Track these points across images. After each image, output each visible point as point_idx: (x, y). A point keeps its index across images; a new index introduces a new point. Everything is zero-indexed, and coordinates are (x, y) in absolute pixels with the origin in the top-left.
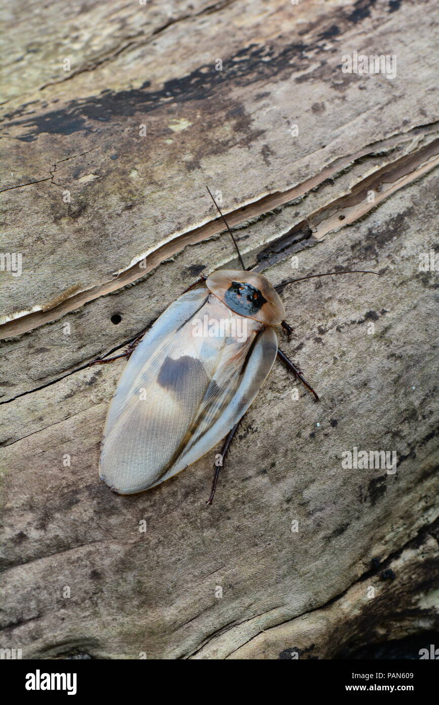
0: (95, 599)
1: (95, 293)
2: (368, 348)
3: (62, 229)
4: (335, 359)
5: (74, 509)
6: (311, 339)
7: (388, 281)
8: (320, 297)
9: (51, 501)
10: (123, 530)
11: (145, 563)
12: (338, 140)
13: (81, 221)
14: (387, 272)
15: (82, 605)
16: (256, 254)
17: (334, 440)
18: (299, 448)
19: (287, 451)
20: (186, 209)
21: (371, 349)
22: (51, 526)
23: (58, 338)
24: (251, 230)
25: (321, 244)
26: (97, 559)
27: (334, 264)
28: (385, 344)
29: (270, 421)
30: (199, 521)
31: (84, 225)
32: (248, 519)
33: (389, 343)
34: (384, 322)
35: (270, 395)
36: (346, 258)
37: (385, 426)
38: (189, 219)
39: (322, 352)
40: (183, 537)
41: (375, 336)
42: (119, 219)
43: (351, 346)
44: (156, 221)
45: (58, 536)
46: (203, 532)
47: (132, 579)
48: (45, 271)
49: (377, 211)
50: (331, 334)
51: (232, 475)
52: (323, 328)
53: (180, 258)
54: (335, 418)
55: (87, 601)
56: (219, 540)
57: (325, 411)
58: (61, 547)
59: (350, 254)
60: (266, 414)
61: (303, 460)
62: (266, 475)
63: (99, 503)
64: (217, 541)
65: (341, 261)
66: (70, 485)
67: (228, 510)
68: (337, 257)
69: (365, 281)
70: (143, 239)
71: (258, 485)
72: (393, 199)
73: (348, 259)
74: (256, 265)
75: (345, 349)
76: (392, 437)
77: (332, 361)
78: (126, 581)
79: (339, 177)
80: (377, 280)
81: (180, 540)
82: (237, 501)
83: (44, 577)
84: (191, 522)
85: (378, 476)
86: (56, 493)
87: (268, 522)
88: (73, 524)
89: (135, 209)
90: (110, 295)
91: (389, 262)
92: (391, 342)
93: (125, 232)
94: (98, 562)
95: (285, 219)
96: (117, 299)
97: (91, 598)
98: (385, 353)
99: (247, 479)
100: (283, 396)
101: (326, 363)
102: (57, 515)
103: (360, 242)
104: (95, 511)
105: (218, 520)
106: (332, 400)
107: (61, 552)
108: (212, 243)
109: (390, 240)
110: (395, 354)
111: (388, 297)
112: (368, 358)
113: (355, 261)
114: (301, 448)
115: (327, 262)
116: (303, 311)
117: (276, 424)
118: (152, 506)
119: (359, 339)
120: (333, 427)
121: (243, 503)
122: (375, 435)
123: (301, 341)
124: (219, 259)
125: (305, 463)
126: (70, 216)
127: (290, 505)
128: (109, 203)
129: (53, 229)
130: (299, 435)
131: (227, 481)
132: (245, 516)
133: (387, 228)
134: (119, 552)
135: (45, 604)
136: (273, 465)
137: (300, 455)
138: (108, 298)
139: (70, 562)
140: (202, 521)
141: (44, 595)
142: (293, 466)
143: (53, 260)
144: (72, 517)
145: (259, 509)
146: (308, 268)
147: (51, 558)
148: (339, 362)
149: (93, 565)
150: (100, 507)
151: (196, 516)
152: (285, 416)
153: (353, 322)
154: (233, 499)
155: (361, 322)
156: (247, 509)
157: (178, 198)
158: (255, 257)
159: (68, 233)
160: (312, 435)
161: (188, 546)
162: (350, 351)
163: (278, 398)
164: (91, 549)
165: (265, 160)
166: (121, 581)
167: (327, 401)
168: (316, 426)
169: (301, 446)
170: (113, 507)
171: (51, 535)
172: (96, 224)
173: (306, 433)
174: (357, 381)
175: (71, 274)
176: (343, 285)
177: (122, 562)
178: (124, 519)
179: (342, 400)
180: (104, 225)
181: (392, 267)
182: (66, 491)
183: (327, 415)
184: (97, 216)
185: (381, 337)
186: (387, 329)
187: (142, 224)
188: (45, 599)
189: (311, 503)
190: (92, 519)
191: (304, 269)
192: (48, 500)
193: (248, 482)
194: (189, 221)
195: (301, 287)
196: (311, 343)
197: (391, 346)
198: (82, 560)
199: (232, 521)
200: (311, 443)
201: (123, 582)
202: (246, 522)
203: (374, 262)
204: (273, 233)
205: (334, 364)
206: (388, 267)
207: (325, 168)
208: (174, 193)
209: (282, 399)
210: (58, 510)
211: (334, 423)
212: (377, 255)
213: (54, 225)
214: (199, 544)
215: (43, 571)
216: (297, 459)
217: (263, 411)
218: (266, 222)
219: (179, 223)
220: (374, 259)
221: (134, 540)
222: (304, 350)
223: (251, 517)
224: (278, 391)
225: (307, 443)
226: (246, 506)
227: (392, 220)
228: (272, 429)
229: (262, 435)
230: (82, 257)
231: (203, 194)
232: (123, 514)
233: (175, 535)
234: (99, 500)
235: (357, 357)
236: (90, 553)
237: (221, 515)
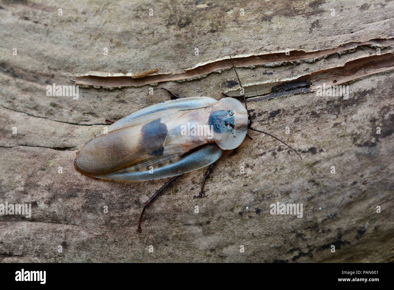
0: (58, 259)
1: (169, 78)
2: (299, 170)
3: (168, 32)
4: (277, 169)
5: (72, 200)
6: (271, 152)
7: (335, 132)
8: (294, 128)
9: (62, 190)
10: (93, 224)
11: (99, 250)
12: (362, 31)
13: (183, 30)
14: (338, 126)
15: (49, 260)
16: (272, 87)
17: (255, 223)
18: (229, 218)
19: (220, 217)
20: (246, 44)
21: (301, 172)
22: (53, 205)
23: (135, 98)
24: (276, 70)
25: (311, 94)
26: (70, 235)
27: (313, 110)
28: (311, 172)
29: (218, 194)
30: (146, 239)
31: (183, 33)
32: (180, 251)
33: (314, 172)
34: (317, 157)
35: (227, 177)
36: (321, 108)
37: (292, 227)
38: (245, 51)
39: (272, 162)
40: (131, 245)
41: (308, 165)
42: (203, 37)
43: (290, 165)
44: (224, 46)
45: (55, 212)
46: (146, 247)
47: (84, 257)
48: (146, 54)
49: (354, 84)
50: (283, 153)
51: (179, 219)
52: (282, 147)
53: (226, 73)
54: (260, 208)
55: (53, 258)
56: (154, 256)
57: (255, 201)
58: (55, 220)
59: (325, 106)
60: (218, 188)
61: (229, 227)
62: (201, 227)
63: (87, 202)
64: (153, 257)
65: (317, 109)
66: (79, 185)
67: (168, 240)
68: (316, 106)
69: (323, 127)
70: (211, 54)
71: (194, 232)
72: (367, 80)
73: (322, 109)
74: (268, 94)
75: (285, 165)
76: (296, 236)
77: (274, 171)
78: (80, 256)
79: (345, 54)
80: (330, 129)
81: (129, 246)
82: (176, 236)
83: (35, 234)
84: (141, 238)
85: (281, 259)
86: (68, 186)
87: (192, 258)
88: (66, 209)
89: (216, 34)
90: (176, 81)
91: (344, 120)
92: (315, 172)
93: (203, 46)
94: (69, 238)
95: (299, 70)
96: (180, 86)
97: (56, 257)
98: (309, 178)
99: (187, 225)
100: (234, 181)
101: (270, 170)
102: (60, 200)
103: (334, 100)
104: (82, 206)
105: (159, 243)
106: (263, 196)
107: (54, 223)
108: (249, 70)
109: (351, 105)
110: (315, 181)
111: (329, 142)
112: (297, 177)
113: (325, 112)
114: (230, 219)
115: (309, 107)
116: (280, 133)
117: (220, 197)
118: (119, 217)
119: (297, 162)
120: (257, 213)
121: (180, 239)
122: (284, 230)
123: (266, 151)
124: (248, 82)
125: (230, 230)
126: (179, 25)
127: (212, 254)
128: (203, 25)
129: (163, 30)
130: (232, 210)
131: (174, 221)
132: (179, 248)
133: (354, 97)
134: (84, 236)
135: (28, 249)
136: (208, 223)
137: (228, 223)
138: (174, 84)
139: (54, 231)
140: (148, 240)
141: (30, 244)
142: (221, 228)
143: (153, 49)
144: (67, 204)
145: (189, 247)
146: (297, 106)
147: (46, 224)
148: (277, 173)
149: (66, 238)
150: (86, 205)
151: (146, 235)
152: (228, 194)
153: (300, 150)
154: (174, 234)
155: (304, 152)
156: (182, 244)
157: (246, 36)
158: (271, 88)
159: (171, 35)
160: (241, 213)
161: (132, 251)
162: (288, 168)
163: (230, 182)
164: (70, 228)
165: (310, 29)
166: (77, 255)
167: (259, 195)
168: (245, 208)
169: (231, 217)
170: (94, 208)
171: (51, 210)
172: (189, 35)
173: (237, 211)
174: (283, 189)
175: (161, 61)
176: (310, 125)
177: (83, 243)
178: (97, 218)
179: (269, 198)
180: (193, 37)
181: (343, 123)
182: (74, 188)
183: (256, 204)
184: (193, 31)
185: (311, 166)
186: (317, 162)
187: (215, 44)
188: (29, 247)
189: (227, 258)
190: (79, 210)
191: (294, 106)
192: (60, 189)
193: (187, 227)
194: (244, 52)
195: (288, 117)
196: (269, 154)
197: (314, 175)
198: (61, 233)
199: (168, 248)
200: (238, 218)
201: (78, 256)
202: (177, 252)
203: (335, 117)
204: (288, 77)
205: (274, 172)
206: (341, 122)
207: (341, 45)
208: (245, 32)
209: (232, 183)
210: (62, 196)
211: (258, 211)
212: (339, 113)
213: (165, 28)
214: (140, 253)
215: (37, 230)
216: (225, 225)
217: (217, 186)
218: (287, 68)
219: (237, 51)
220: (336, 114)
221: (98, 234)
222: (263, 157)
223: (182, 250)
224: (233, 177)
225: (236, 217)
226: (182, 242)
227: (359, 93)
228: (216, 199)
229: (209, 201)
230: (171, 53)
231: (262, 38)
232: (98, 215)
233: (126, 242)
234: (88, 201)
235: (289, 174)
236: (68, 230)
237: (162, 241)
